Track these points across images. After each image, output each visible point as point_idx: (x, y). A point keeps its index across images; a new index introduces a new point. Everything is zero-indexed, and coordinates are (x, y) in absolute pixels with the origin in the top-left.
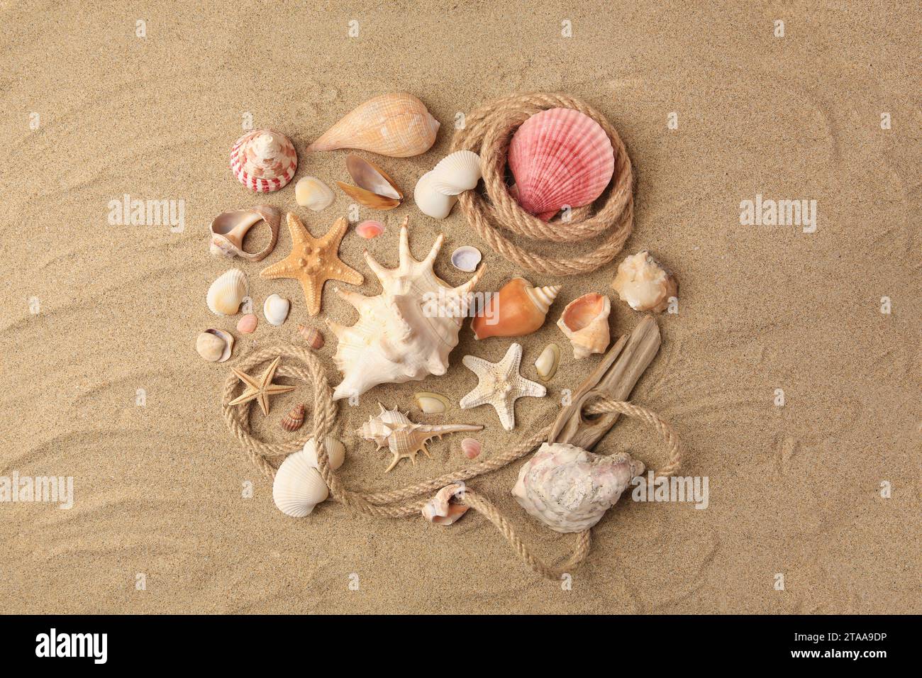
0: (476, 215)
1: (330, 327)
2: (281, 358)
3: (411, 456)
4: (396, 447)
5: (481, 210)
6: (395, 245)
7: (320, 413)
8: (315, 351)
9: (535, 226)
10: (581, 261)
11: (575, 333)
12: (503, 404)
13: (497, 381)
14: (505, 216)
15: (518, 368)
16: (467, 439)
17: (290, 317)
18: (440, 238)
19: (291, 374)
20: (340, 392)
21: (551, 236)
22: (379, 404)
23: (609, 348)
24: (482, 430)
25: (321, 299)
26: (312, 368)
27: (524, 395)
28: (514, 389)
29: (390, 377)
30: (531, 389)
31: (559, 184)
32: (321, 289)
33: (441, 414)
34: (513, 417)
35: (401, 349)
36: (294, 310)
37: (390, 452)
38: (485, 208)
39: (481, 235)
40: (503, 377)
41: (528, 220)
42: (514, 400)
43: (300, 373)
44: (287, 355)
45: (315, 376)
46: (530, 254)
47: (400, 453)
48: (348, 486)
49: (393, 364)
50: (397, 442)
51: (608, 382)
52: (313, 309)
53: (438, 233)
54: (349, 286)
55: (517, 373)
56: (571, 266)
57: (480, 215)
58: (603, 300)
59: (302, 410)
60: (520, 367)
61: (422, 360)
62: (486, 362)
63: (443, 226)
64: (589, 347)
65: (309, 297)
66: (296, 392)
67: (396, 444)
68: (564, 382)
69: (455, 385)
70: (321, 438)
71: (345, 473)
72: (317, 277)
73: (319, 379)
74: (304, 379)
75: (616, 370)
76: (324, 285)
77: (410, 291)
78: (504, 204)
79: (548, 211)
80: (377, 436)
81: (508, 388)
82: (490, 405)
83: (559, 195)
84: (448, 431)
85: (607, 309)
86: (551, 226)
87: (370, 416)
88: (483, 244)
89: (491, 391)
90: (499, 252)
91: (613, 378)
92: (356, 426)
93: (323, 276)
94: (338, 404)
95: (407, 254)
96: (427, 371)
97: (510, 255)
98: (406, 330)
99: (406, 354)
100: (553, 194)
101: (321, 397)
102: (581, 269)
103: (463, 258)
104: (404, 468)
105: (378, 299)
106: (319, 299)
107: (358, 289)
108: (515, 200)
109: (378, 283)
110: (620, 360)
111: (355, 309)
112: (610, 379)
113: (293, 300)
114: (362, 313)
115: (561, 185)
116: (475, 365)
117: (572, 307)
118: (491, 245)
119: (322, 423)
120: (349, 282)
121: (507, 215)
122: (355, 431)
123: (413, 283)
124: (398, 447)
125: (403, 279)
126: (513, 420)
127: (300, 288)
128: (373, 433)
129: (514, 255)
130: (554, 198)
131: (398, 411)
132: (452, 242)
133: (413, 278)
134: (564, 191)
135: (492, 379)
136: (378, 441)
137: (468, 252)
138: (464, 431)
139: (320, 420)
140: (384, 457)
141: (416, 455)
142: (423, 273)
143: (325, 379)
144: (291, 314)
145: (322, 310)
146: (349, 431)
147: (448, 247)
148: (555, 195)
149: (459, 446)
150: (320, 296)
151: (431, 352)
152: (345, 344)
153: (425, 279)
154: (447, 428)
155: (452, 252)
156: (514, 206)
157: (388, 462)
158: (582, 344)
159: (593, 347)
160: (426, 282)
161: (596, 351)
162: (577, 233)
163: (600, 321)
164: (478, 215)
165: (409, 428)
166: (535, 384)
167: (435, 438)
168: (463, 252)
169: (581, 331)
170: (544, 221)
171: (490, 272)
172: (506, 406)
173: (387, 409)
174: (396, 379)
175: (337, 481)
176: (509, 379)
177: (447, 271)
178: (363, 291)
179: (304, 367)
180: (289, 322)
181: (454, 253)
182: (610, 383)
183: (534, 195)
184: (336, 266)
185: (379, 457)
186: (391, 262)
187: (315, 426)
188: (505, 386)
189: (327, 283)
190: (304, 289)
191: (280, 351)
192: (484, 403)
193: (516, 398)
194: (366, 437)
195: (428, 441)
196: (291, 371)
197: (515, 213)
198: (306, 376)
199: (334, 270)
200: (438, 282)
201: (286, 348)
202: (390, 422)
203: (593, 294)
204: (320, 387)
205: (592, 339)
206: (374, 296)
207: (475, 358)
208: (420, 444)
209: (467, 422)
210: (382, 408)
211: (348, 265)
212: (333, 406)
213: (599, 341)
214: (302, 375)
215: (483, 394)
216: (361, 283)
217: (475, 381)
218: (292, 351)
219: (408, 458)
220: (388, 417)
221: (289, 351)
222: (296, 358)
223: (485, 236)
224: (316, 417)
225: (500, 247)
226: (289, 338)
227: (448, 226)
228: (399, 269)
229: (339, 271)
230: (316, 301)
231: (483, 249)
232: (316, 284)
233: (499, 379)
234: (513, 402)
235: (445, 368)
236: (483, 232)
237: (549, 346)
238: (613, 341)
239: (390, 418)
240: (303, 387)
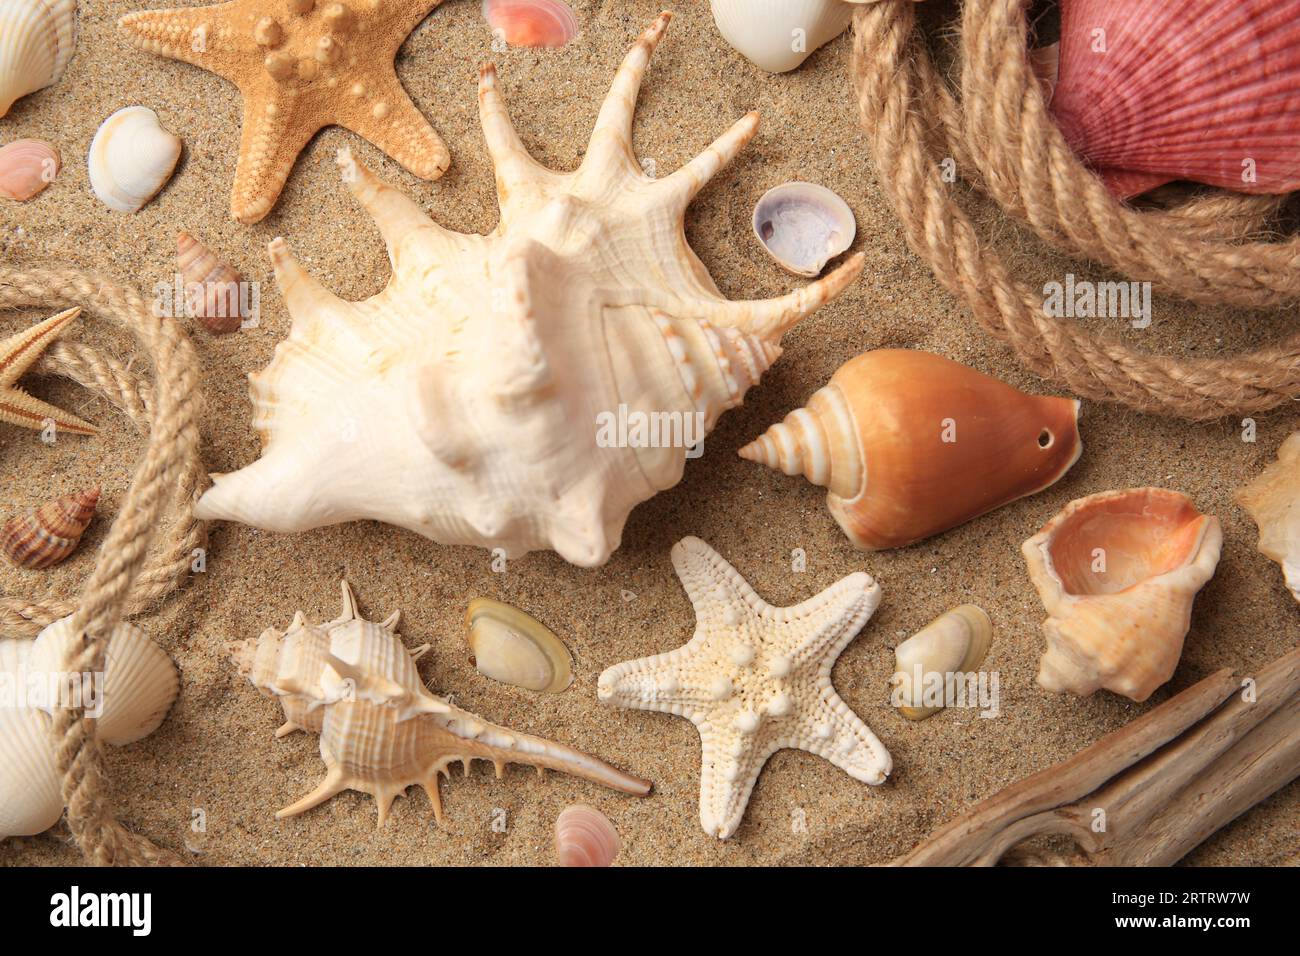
0: (894, 91)
1: (277, 273)
2: (83, 316)
3: (382, 795)
4: (340, 750)
5: (915, 84)
6: (590, 97)
7: (128, 540)
8: (204, 336)
9: (1078, 194)
10: (1176, 373)
11: (1074, 599)
12: (735, 747)
13: (753, 665)
14: (985, 127)
15: (834, 653)
16: (584, 808)
17: (166, 199)
18: (744, 126)
19: (93, 378)
20: (231, 494)
21: (1119, 251)
22: (344, 585)
23: (1167, 692)
24: (643, 797)
25: (288, 180)
26: (163, 383)
27: (813, 749)
28: (793, 714)
29: (407, 506)
30: (844, 742)
31: (1210, 88)
32: (300, 145)
33: (531, 696)
34: (744, 800)
35: (485, 424)
36: (186, 182)
37: (318, 756)
38: (927, 89)
39: (881, 164)
40: (776, 664)
41: (1061, 167)
42: (773, 747)
43: (123, 385)
44: (104, 311)
45: (164, 412)
46: (1021, 287)
47: (348, 770)
48: (138, 813)
49: (438, 467)
50: (350, 735)
51: (1122, 804)
52: (247, 198)
53: (741, 110)
54: (393, 171)
55: (825, 671)
56: (1138, 378)
57: (905, 99)
58: (1202, 527)
59: (85, 509)
60: (842, 654)
61: (539, 491)
62: (745, 587)
63: (765, 97)
64: (1107, 663)
65: (251, 156)
66: (94, 446)
67: (342, 740)
68: (967, 745)
69: (609, 620)
70: (96, 624)
71: (147, 770)
72: (299, 99)
73: (171, 425)
74: (131, 412)
75: (1159, 775)
76: (316, 137)
77: (587, 249)
78: (1006, 83)
79: (1135, 171)
80: (293, 690)
81: (776, 703)
82: (694, 727)
83: (1195, 123)
84: (530, 759)
85: (1206, 562)
86: (1131, 218)
87: (298, 616)
88: (875, 201)
89: (716, 686)
90: (920, 239)
91: (1144, 799)
92: (242, 629)
93: (318, 107)
94: (212, 534)
95: (618, 137)
96: (542, 535)
97: (954, 269)
98: (527, 364)
99: (495, 450)
100: (1175, 115)
101: (152, 488)
102: (1167, 399)
103: (792, 222)
104: (345, 825)
105: (470, 245)
106: (281, 176)
107: (418, 191)
108: (1044, 86)
109: (491, 197)
110: (1191, 744)
111: (384, 251)
112: (1133, 796)
113: (198, 149)
114: (400, 271)
115: (1217, 94)
116: (708, 579)
117: (1091, 511)
118: (903, 209)
119: (122, 578)
120: (398, 157)
121: (1000, 124)
122: (227, 646)
123: (606, 231)
124: (348, 753)
125: (576, 207)
126: (740, 810)
127: (235, 118)
128: (285, 674)
129: (968, 269)
130: (1173, 128)
131: (397, 631)
132: (777, 157)
133: (613, 216)
134: (1218, 117)
135: (739, 652)
136: (289, 706)
137: (817, 206)
138: (584, 781)
139: (118, 562)
140: (292, 763)
141: (397, 798)
142: (649, 214)
143: (192, 435)
144: (174, 190)
145: (275, 215)
146: (212, 637)
147: (759, 169)
148: (1182, 120)
149: (547, 821)
150: (287, 167)
151: (581, 475)
152: (306, 349)
153: (646, 233)
154: (533, 748)
155: (765, 187)
156: (1034, 103)
157: (299, 786)
158: (1086, 644)
159: (1122, 670)
160: (647, 245)
161: (1126, 686)
162: (1206, 273)
163: (1173, 592)
164: (898, 99)
165: (407, 701)
166: (864, 730)
167: (481, 766)
168: (799, 202)
169: (1096, 600)
170: (1111, 190)
171: (861, 302)
172: (741, 758)
173: (363, 611)
174: (427, 522)
175: (101, 788)
176: (794, 676)
177: (726, 245)
178: (434, 205)
179: (144, 373)
180: (151, 211)
181: (770, 195)
182: (1129, 808)
183: (1108, 98)
184: (376, 89)
185: (276, 757)
186: (557, 147)
187: (93, 579)
188: (767, 694)
189: (328, 135)
190: (245, 125)
191: (85, 289)
192: (675, 710)
193: (782, 743)
194: (256, 678)
195: (455, 767)
196: (97, 367)
197: (1030, 125)
198: (141, 405)
199: (363, 98)
200: (686, 262)
201: (107, 288)
202: (351, 659)
203: (1176, 495)
204: (165, 452)
205: (1128, 644)
206: (463, 231)
207: (716, 557)
208: (426, 767)
209: (605, 753)
210: (347, 604)
211: (417, 104)
212: (193, 534)
213: (1148, 659)
214: (127, 394)
215: (686, 685)
216: (436, 174)
217: (676, 629)
218: (125, 305)
219: (370, 797)
220: (351, 640)
221: (116, 301)
222: (130, 335)
223: (894, 173)
224: (111, 551)
225: (930, 226)
226: (138, 264)
227: (783, 103)
228: (573, 176)
229: (379, 109)
230: (268, 175)
231: (868, 217)
232: (288, 120)
233: (761, 662)
234: (766, 753)
235: (608, 545)
236: (895, 156)
237: (963, 610)
238: (1185, 674)
239: (356, 646)
240: (121, 437)
